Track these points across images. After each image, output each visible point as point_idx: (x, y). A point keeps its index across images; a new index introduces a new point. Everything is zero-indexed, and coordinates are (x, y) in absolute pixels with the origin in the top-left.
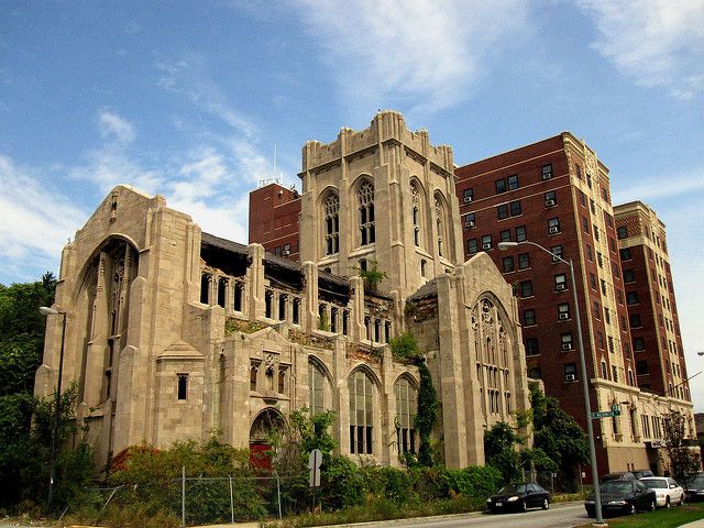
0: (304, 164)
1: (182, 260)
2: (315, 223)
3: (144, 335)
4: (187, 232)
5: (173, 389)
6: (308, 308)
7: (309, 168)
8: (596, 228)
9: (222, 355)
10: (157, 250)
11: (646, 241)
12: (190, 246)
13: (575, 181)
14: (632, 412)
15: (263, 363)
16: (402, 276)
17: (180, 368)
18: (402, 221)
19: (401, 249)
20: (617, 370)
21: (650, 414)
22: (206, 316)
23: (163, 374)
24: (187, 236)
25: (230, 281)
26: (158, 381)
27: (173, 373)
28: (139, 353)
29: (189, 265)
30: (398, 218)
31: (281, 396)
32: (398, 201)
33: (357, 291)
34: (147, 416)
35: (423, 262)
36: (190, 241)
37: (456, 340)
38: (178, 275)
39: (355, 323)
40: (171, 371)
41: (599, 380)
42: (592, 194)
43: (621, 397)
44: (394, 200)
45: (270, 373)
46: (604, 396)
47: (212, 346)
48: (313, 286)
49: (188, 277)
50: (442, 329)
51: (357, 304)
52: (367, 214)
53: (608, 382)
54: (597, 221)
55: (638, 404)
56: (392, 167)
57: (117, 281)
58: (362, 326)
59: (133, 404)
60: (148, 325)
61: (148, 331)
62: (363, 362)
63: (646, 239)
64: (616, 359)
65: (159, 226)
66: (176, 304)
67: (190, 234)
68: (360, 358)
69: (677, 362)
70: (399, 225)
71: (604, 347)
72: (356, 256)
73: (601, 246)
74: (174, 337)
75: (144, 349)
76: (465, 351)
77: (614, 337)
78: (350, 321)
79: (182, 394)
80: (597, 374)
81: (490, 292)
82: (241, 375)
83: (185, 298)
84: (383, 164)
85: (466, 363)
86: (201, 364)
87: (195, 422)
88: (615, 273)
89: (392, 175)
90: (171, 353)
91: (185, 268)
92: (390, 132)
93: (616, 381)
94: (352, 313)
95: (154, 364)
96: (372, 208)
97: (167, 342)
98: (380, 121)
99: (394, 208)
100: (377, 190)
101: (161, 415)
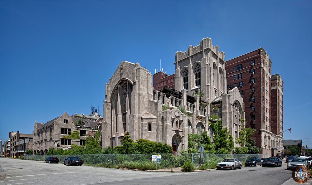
0: (176, 60)
1: (146, 85)
2: (180, 79)
3: (137, 110)
4: (148, 76)
5: (147, 127)
6: (183, 104)
7: (178, 61)
8: (266, 82)
9: (163, 117)
10: (139, 82)
11: (278, 88)
12: (149, 81)
13: (262, 66)
14: (269, 139)
15: (175, 119)
16: (210, 95)
17: (149, 121)
18: (210, 77)
19: (210, 86)
20: (267, 127)
21: (273, 140)
22: (156, 104)
23: (143, 122)
24: (148, 77)
25: (161, 94)
26: (142, 124)
27: (146, 123)
28: (135, 116)
29: (149, 87)
30: (209, 76)
31: (180, 130)
32: (209, 70)
33: (197, 99)
34: (139, 136)
35: (216, 91)
36: (149, 79)
37: (228, 115)
38: (146, 90)
39: (196, 109)
40: (146, 122)
41: (263, 129)
42: (266, 70)
43: (267, 135)
44: (208, 70)
45: (177, 123)
46: (263, 134)
47: (159, 114)
48: (185, 97)
49: (149, 91)
50: (223, 111)
51: (197, 104)
52: (198, 75)
53: (265, 130)
54: (267, 79)
55: (271, 137)
56: (207, 58)
57: (124, 94)
58: (198, 110)
59: (135, 132)
60: (138, 107)
61: (138, 109)
62: (200, 121)
63: (278, 87)
64: (267, 123)
65: (139, 73)
66: (146, 100)
67: (149, 77)
68: (199, 120)
69: (281, 125)
70: (209, 78)
71: (264, 119)
72: (194, 89)
73: (267, 88)
74: (146, 111)
75: (137, 115)
76: (230, 119)
77: (267, 117)
78: (195, 108)
79: (150, 129)
80: (262, 127)
81: (237, 100)
82: (169, 123)
83: (148, 99)
84: (204, 57)
85: (231, 122)
86: (156, 120)
87: (154, 138)
88: (270, 97)
89: (207, 61)
90: (145, 116)
91: (148, 88)
92: (207, 45)
93: (266, 129)
94: (195, 106)
95: (140, 119)
96: (200, 73)
97: (143, 113)
98: (204, 42)
99: (208, 72)
100: (202, 67)
101: (143, 135)
